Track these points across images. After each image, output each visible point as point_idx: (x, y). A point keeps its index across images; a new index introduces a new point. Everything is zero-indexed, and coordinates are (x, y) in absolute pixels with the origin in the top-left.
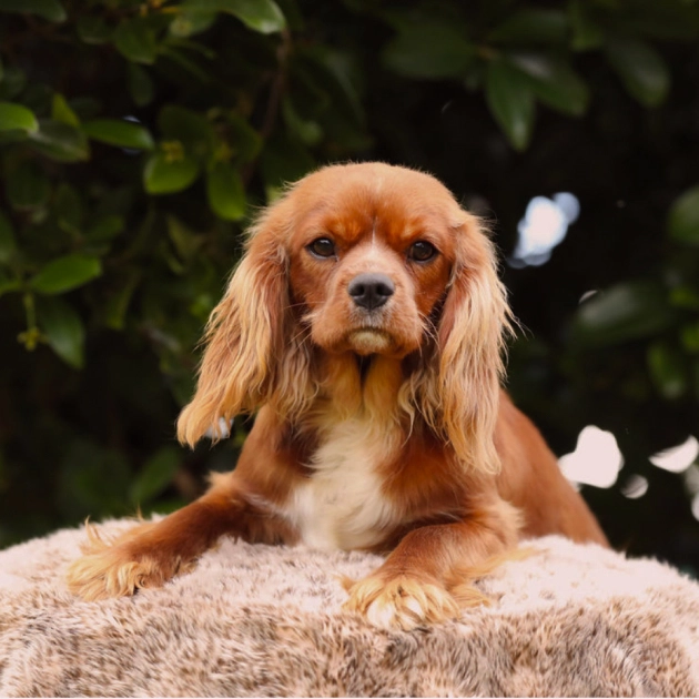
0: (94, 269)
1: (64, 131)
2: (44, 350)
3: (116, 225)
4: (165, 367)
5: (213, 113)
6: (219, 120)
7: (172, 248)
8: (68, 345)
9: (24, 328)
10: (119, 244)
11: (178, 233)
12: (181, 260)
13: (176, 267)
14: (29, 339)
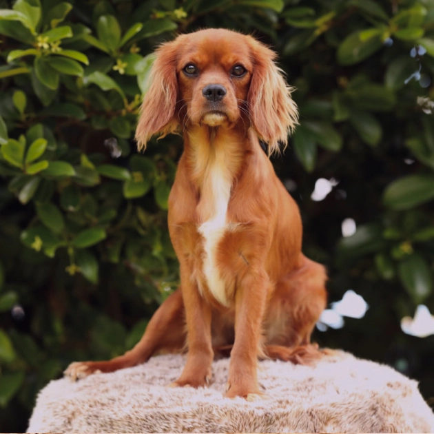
0: (102, 235)
1: (87, 171)
2: (79, 275)
3: (113, 213)
4: (138, 282)
5: (157, 157)
6: (161, 160)
7: (140, 222)
8: (90, 272)
9: (69, 264)
10: (114, 222)
11: (142, 215)
12: (144, 228)
13: (142, 232)
14: (72, 269)
